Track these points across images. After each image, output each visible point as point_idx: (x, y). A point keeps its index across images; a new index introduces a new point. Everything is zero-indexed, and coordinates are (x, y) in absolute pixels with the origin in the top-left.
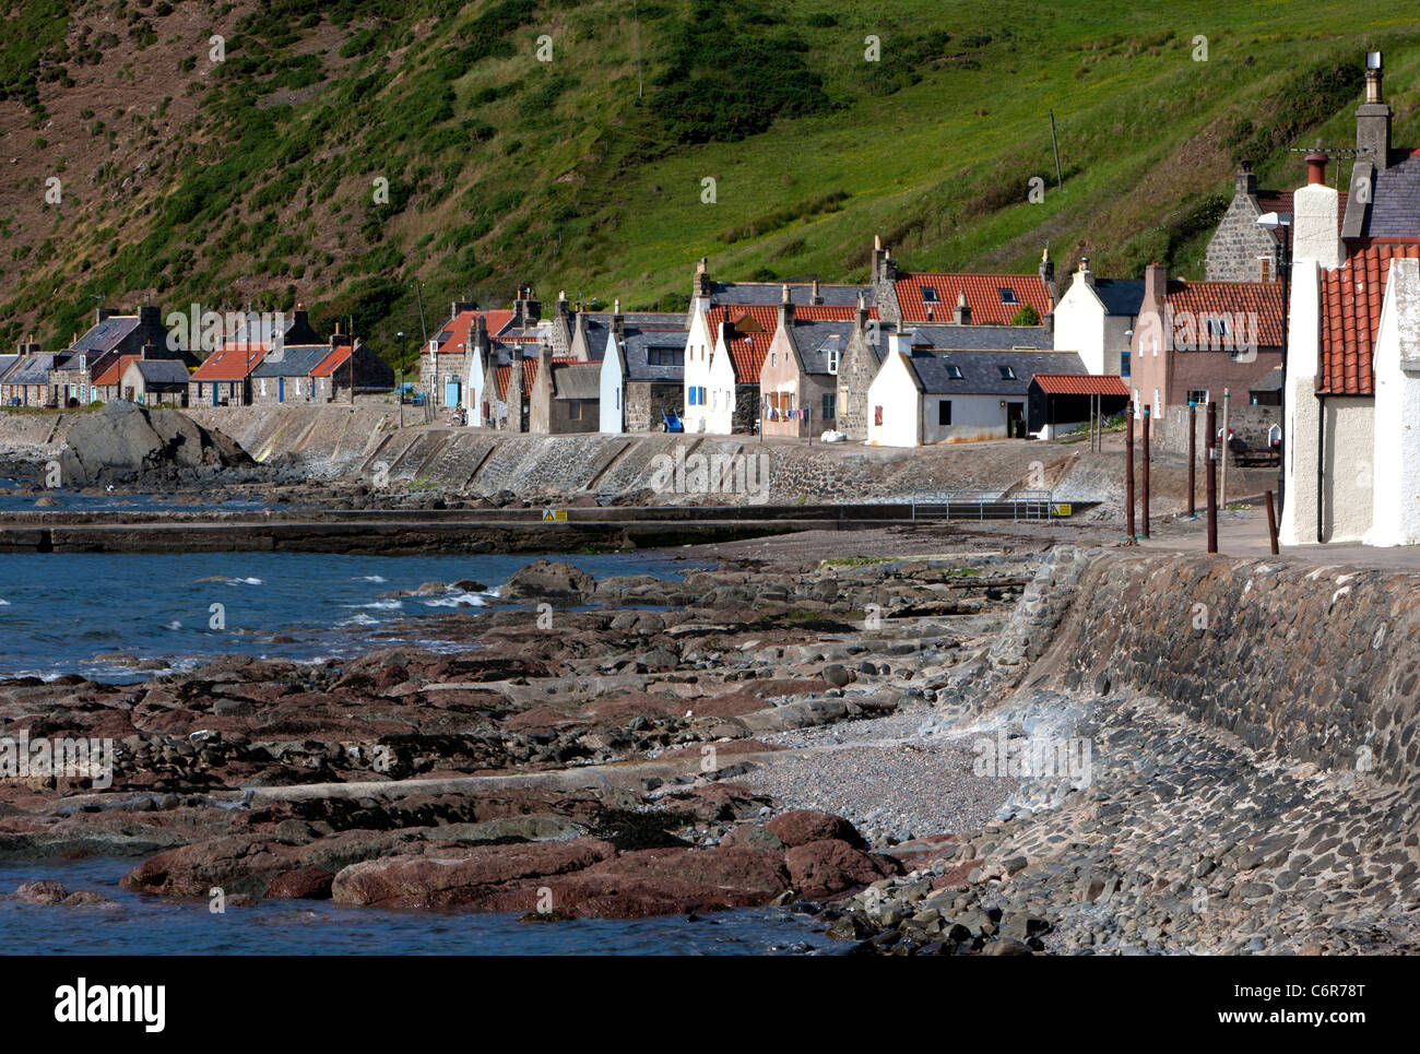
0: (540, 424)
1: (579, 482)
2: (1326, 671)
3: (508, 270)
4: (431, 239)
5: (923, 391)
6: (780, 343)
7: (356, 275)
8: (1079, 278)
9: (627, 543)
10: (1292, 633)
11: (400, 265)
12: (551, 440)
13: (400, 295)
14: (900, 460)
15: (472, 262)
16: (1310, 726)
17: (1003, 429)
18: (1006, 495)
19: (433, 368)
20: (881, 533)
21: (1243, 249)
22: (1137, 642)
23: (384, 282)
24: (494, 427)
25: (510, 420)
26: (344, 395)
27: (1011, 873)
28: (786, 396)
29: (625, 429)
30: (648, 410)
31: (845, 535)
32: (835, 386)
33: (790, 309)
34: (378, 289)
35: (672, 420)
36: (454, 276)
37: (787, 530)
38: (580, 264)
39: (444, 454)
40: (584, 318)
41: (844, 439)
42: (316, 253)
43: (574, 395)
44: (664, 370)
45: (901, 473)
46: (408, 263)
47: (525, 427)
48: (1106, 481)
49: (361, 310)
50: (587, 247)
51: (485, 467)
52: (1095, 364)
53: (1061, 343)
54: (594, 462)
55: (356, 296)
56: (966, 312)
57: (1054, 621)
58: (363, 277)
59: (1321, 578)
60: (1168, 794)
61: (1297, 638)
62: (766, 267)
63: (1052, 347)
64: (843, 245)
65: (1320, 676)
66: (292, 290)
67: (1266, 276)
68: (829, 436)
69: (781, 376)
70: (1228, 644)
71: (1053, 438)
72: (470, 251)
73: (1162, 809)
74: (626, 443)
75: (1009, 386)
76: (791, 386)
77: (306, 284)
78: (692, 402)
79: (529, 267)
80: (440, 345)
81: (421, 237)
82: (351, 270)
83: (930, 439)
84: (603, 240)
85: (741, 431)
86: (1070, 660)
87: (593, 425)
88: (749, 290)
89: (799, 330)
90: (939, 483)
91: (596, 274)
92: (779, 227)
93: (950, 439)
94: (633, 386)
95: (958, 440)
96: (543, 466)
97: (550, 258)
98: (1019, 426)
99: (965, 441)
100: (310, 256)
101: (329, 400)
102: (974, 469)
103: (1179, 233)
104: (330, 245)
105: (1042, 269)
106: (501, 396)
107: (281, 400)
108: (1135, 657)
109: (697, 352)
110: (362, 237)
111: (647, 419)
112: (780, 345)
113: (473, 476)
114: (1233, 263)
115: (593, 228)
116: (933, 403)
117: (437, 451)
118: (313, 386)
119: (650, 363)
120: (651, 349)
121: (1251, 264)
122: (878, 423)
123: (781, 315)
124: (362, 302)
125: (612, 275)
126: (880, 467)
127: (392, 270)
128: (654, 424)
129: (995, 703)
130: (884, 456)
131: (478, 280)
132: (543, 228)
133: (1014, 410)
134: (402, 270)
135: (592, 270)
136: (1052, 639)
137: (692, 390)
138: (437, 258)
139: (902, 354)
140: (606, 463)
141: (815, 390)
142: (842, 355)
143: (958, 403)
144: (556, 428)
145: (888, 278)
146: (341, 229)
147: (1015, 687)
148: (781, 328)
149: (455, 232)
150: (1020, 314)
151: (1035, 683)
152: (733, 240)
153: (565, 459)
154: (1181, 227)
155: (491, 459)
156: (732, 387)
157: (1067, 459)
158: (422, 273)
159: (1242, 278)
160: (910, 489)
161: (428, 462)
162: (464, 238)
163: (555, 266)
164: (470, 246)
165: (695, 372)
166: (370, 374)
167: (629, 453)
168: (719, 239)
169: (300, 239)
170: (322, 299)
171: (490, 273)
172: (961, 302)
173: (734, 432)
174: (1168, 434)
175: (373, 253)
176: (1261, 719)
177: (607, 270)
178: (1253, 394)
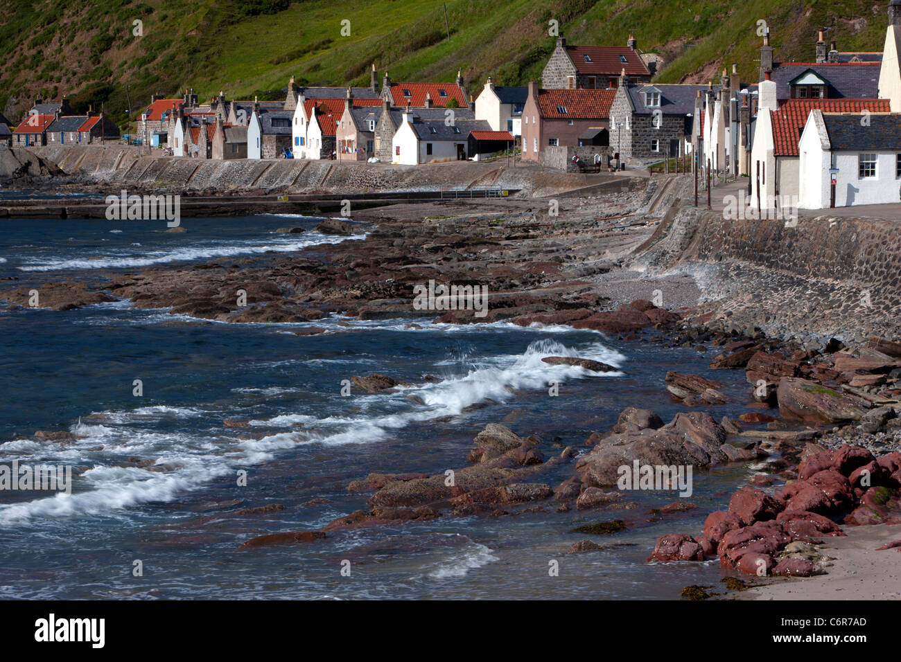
0: (217, 155)
1: (246, 182)
2: (831, 249)
3: (166, 78)
4: (126, 63)
5: (419, 139)
6: (347, 116)
7: (88, 81)
8: (487, 87)
9: (318, 211)
10: (812, 238)
11: (110, 76)
12: (227, 163)
13: (112, 91)
14: (411, 171)
15: (147, 75)
16: (827, 267)
17: (456, 157)
18: (469, 187)
19: (144, 127)
20: (431, 205)
21: (560, 73)
22: (733, 243)
23: (103, 84)
24: (191, 156)
25: (200, 153)
26: (97, 142)
27: (728, 316)
28: (350, 142)
29: (262, 157)
30: (275, 148)
31: (415, 206)
32: (373, 137)
33: (351, 101)
34: (102, 87)
35: (288, 152)
36: (139, 81)
37: (387, 204)
38: (204, 75)
39: (169, 170)
40: (235, 104)
41: (379, 161)
42: (67, 70)
43: (234, 141)
44: (280, 129)
45: (411, 177)
46: (115, 75)
47: (209, 155)
48: (522, 180)
49: (94, 98)
50: (206, 67)
51: (195, 175)
52: (495, 126)
53: (479, 116)
54: (253, 173)
55: (91, 91)
56: (431, 102)
57: (690, 236)
58: (92, 82)
59: (821, 220)
60: (776, 290)
61: (815, 239)
62: (303, 77)
63: (474, 117)
64: (340, 67)
65: (828, 251)
66: (56, 88)
67: (571, 85)
68: (372, 160)
69: (346, 131)
70: (781, 242)
71: (480, 160)
72: (147, 69)
73: (775, 295)
74: (268, 164)
75: (458, 137)
76: (353, 137)
77: (63, 85)
78: (297, 144)
79: (177, 77)
80: (147, 116)
81: (120, 62)
82: (85, 78)
83: (423, 161)
84: (213, 63)
85: (324, 158)
86: (699, 250)
87: (244, 154)
88: (315, 91)
89: (355, 111)
90: (431, 181)
91: (211, 80)
92: (300, 56)
93: (432, 161)
94: (266, 137)
95: (436, 162)
96: (225, 175)
97: (188, 72)
98: (462, 155)
99: (438, 162)
100: (64, 71)
101: (89, 143)
102: (448, 175)
103: (523, 64)
104: (74, 66)
105: (458, 81)
106: (195, 141)
107: (63, 143)
108: (733, 248)
109: (299, 121)
110: (90, 62)
111: (274, 152)
112: (346, 118)
113: (189, 180)
114: (555, 79)
115: (207, 57)
116: (424, 145)
117: (165, 168)
118: (80, 136)
119: (272, 125)
120: (273, 119)
121: (564, 79)
122: (398, 154)
123: (347, 104)
124: (94, 94)
125: (219, 81)
126: (401, 174)
127: (106, 79)
128: (278, 155)
129: (672, 265)
130: (403, 169)
131: (152, 83)
132: (183, 57)
133: (460, 147)
134: (112, 78)
135: (209, 78)
136: (690, 243)
137: (297, 139)
138: (130, 72)
139: (409, 122)
140: (259, 174)
141: (364, 138)
142: (376, 123)
143: (435, 145)
144: (226, 157)
145: (387, 85)
146: (79, 58)
147: (678, 260)
148: (347, 110)
149: (138, 59)
150: (450, 102)
151: (687, 258)
152: (278, 63)
153: (237, 172)
154: (524, 61)
155: (197, 172)
156: (320, 137)
157: (497, 170)
158: (123, 79)
159: (560, 86)
160: (418, 184)
161: (161, 173)
162: (143, 62)
163: (191, 76)
164: (146, 66)
165: (297, 130)
166: (109, 131)
167: (270, 169)
168: (270, 62)
169: (58, 63)
170: (72, 92)
171: (157, 80)
172: (428, 97)
173: (321, 158)
174: (546, 159)
175: (96, 70)
176: (804, 266)
177: (217, 78)
178: (580, 140)
